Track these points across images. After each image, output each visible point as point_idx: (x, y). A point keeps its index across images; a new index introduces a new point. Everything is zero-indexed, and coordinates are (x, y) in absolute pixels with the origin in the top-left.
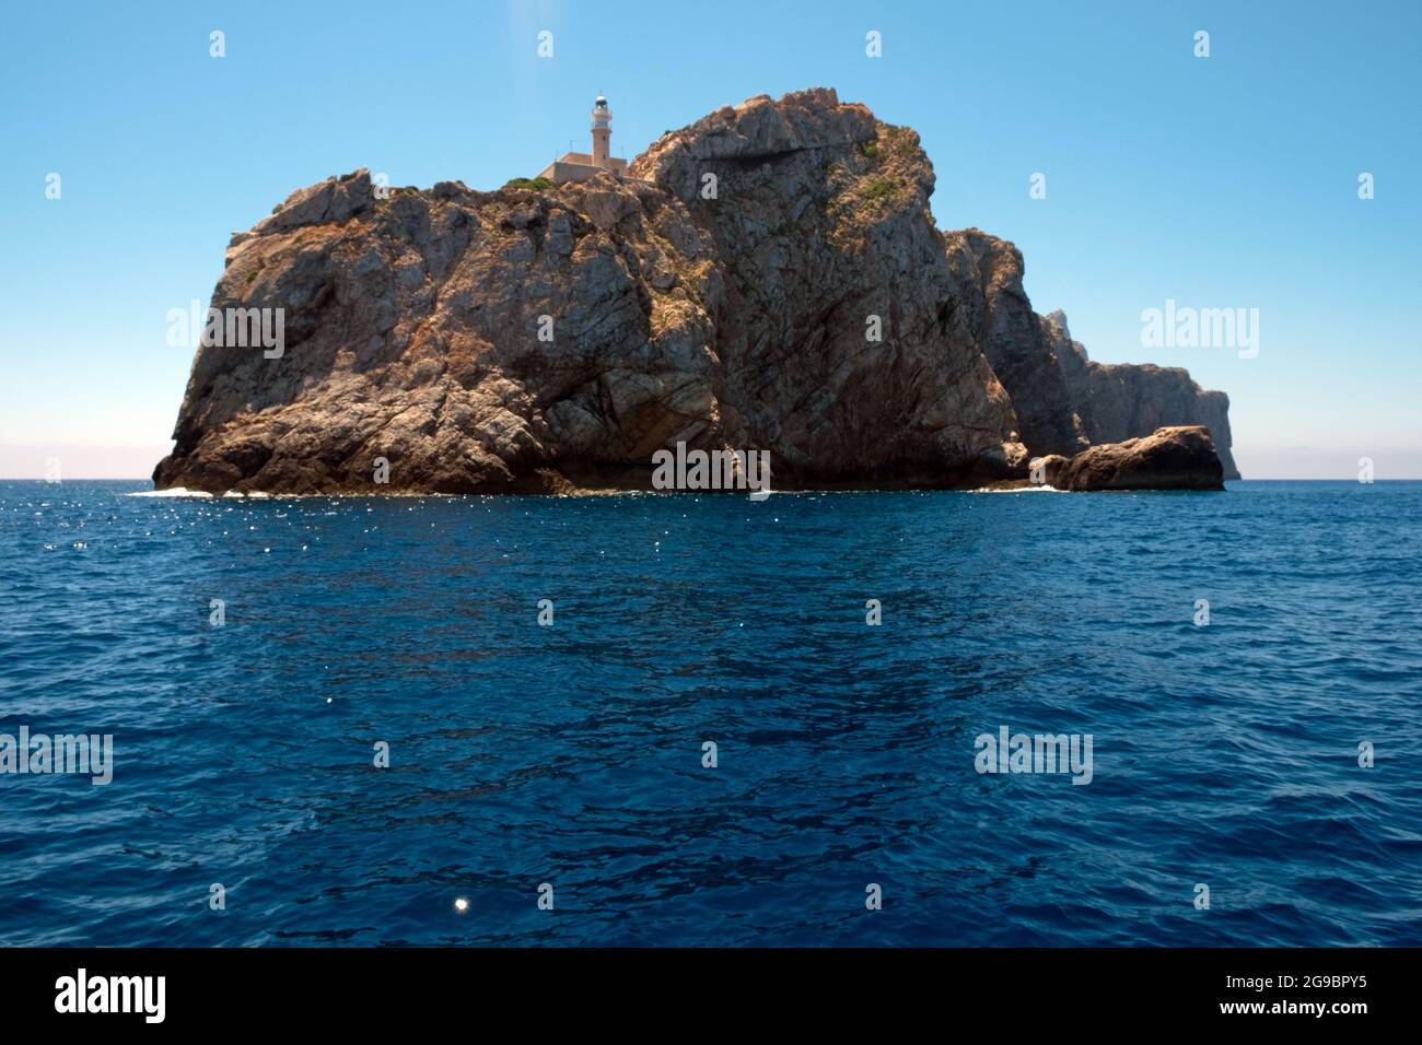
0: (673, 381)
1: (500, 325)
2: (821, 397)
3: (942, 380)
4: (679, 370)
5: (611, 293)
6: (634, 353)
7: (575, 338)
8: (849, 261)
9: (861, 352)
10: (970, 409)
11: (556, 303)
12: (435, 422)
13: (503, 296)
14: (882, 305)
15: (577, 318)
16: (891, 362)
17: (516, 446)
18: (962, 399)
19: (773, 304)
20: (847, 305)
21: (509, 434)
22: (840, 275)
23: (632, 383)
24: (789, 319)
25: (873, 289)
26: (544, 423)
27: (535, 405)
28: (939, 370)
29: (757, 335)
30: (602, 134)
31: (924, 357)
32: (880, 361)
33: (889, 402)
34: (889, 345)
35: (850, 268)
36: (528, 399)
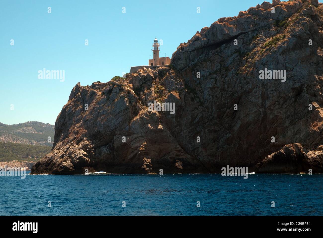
0: (132, 137)
1: (91, 125)
2: (223, 136)
3: (287, 124)
4: (135, 133)
5: (122, 111)
6: (124, 129)
7: (109, 126)
8: (245, 78)
9: (246, 116)
10: (297, 136)
11: (107, 116)
12: (64, 154)
13: (93, 116)
14: (257, 94)
15: (110, 120)
16: (261, 118)
17: (78, 161)
18: (294, 131)
19: (206, 102)
20: (244, 97)
21: (77, 157)
22: (241, 85)
23: (119, 139)
24: (213, 107)
25: (254, 88)
26: (93, 153)
27: (92, 148)
28: (287, 119)
29: (196, 114)
30: (156, 51)
31: (279, 114)
32: (256, 118)
33: (262, 135)
34: (260, 111)
35: (245, 81)
36: (90, 146)
